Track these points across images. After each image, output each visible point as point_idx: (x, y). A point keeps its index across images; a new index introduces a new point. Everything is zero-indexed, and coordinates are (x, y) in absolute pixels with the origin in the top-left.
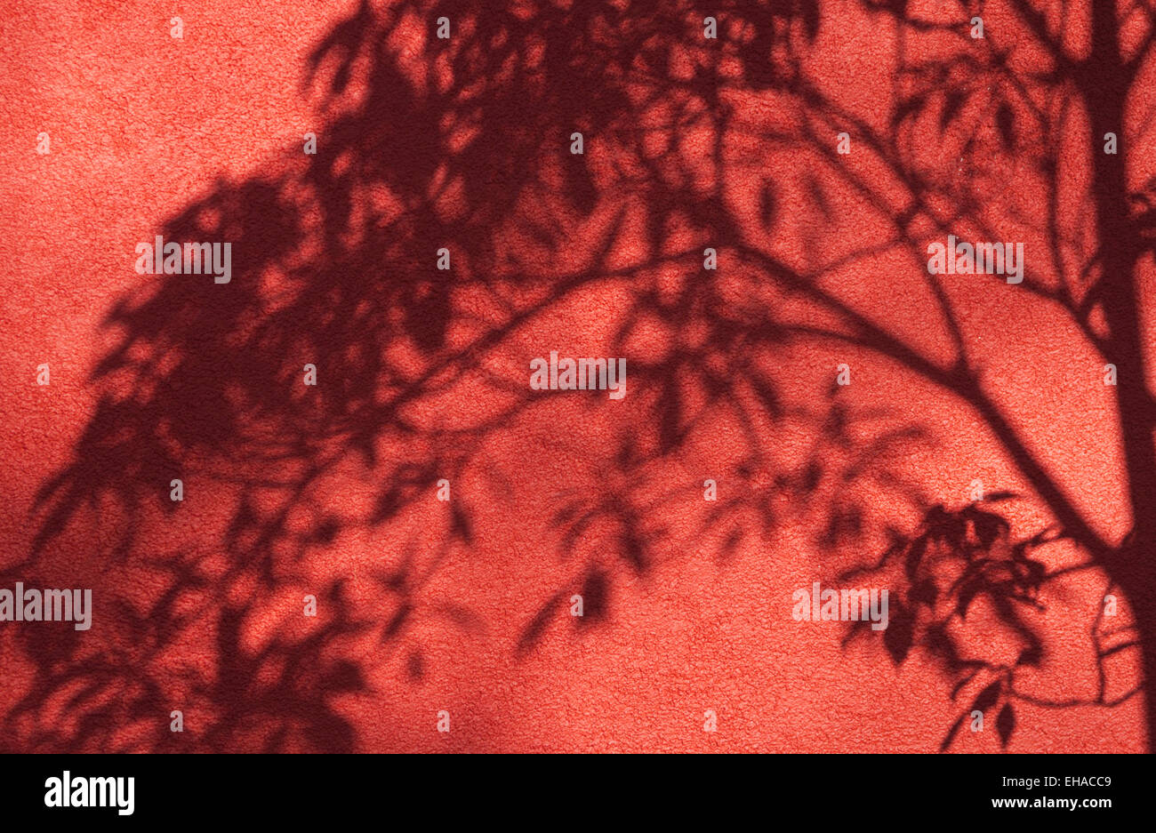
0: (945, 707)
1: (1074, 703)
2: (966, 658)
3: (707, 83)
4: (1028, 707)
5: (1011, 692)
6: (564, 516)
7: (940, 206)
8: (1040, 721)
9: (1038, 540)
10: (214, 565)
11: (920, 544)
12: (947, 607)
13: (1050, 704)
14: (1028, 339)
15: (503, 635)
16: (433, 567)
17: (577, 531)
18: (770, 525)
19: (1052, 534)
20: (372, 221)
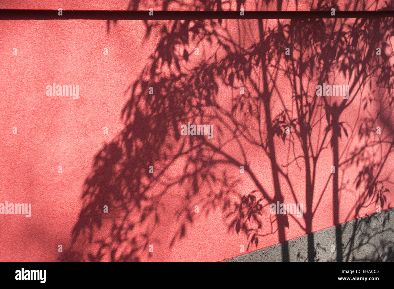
0: (246, 240)
1: (268, 234)
2: (250, 229)
3: (199, 106)
4: (261, 237)
5: (258, 234)
6: (177, 212)
7: (241, 128)
8: (262, 239)
9: (261, 200)
10: (108, 240)
11: (241, 205)
12: (246, 218)
13: (264, 236)
14: (257, 155)
15: (167, 243)
16: (153, 229)
17: (180, 214)
18: (215, 206)
19: (263, 198)
20: (137, 148)
